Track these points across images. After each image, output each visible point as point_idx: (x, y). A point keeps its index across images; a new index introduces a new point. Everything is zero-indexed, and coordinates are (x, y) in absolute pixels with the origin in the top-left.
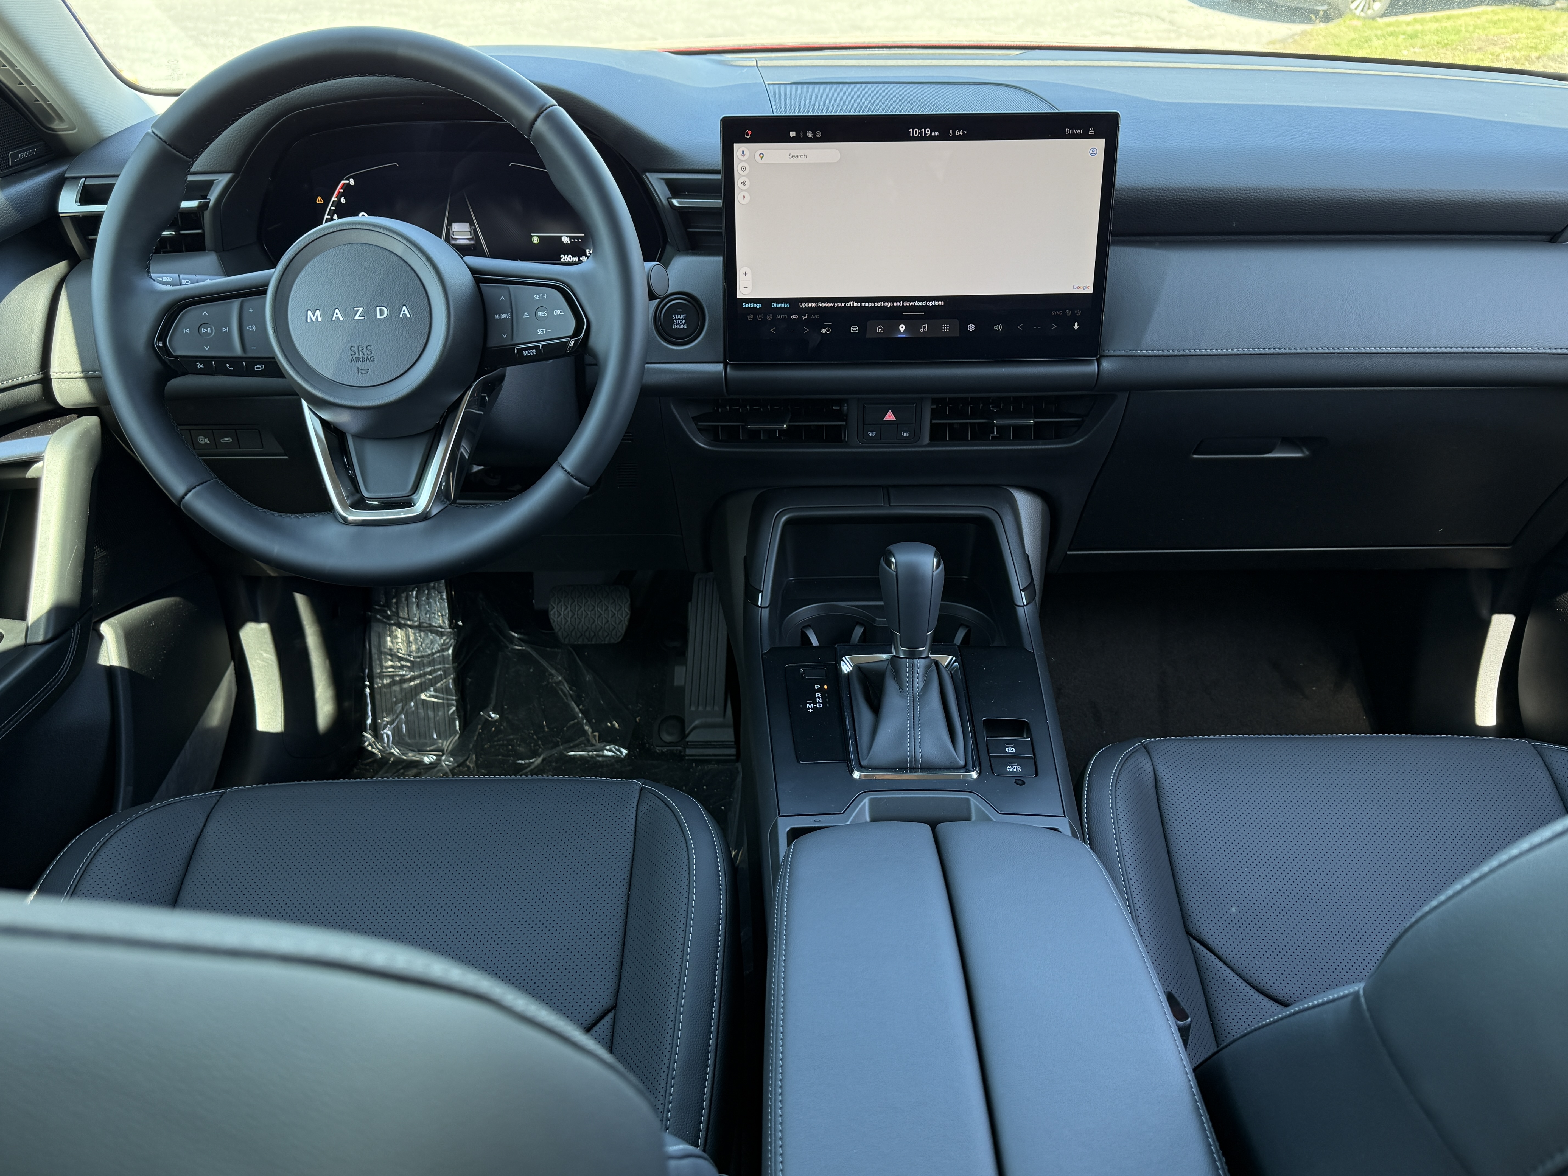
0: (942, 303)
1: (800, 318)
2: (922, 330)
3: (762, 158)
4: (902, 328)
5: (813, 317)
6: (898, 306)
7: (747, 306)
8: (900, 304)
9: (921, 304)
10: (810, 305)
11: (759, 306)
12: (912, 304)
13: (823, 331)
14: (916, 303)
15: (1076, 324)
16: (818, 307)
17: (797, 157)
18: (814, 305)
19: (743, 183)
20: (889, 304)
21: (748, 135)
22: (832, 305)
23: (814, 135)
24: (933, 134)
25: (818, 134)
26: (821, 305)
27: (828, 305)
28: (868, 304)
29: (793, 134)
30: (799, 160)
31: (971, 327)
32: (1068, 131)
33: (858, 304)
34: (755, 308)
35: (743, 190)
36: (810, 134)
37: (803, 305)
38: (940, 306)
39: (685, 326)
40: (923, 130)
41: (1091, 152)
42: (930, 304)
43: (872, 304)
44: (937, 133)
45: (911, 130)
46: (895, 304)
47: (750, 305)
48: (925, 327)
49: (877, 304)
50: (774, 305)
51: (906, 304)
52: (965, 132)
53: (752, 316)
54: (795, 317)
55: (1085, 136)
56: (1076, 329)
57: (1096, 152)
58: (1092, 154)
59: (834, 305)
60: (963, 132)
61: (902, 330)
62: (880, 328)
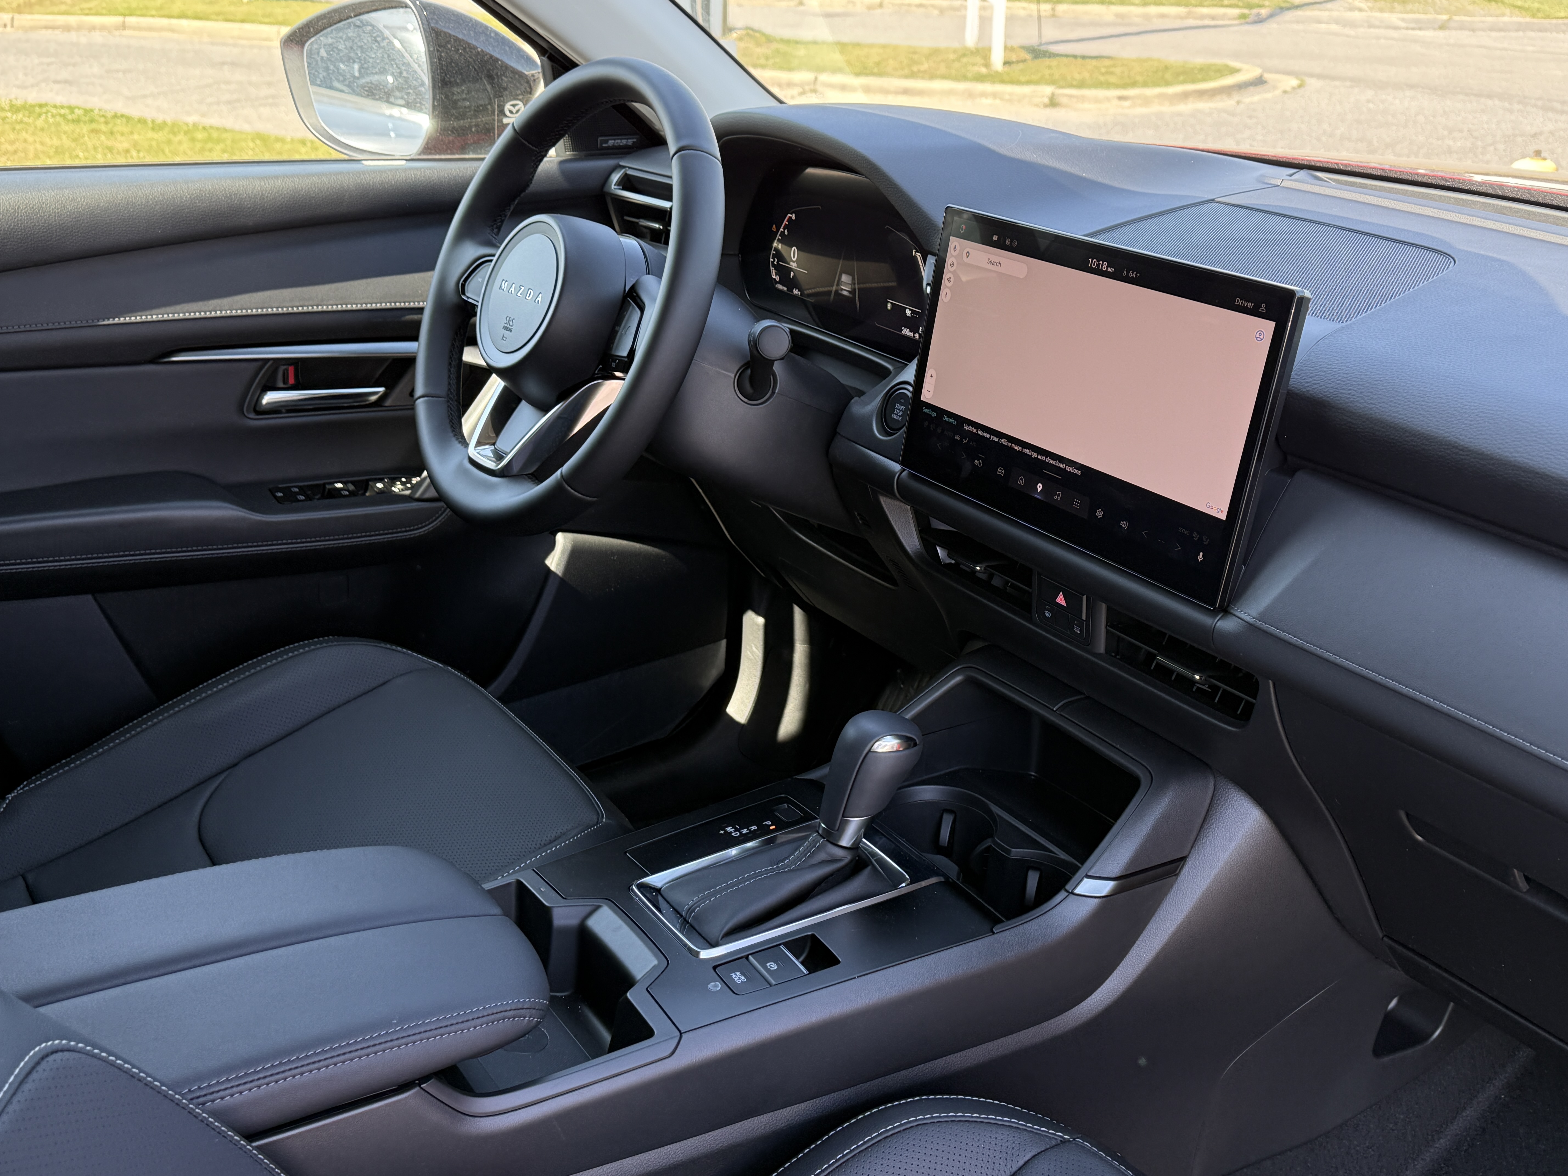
0: (1079, 473)
1: (962, 440)
2: (1056, 498)
3: (967, 257)
4: (1040, 487)
5: (971, 443)
6: (1041, 460)
7: (926, 411)
8: (1043, 458)
9: (1061, 466)
10: (971, 429)
11: (934, 414)
12: (1053, 462)
13: (976, 462)
14: (1057, 464)
15: (1201, 554)
16: (977, 434)
17: (994, 264)
18: (975, 430)
19: (949, 279)
20: (1034, 455)
21: (962, 230)
22: (988, 436)
23: (1011, 244)
24: (1109, 270)
25: (1014, 244)
26: (980, 433)
27: (985, 435)
28: (1017, 448)
29: (996, 238)
30: (994, 268)
31: (1099, 514)
32: (1239, 302)
33: (1009, 444)
34: (931, 415)
35: (947, 287)
37: (966, 427)
38: (1076, 474)
39: (900, 419)
40: (1101, 262)
41: (1258, 336)
42: (1069, 469)
43: (1020, 449)
44: (1112, 270)
45: (1090, 260)
46: (1039, 457)
47: (928, 411)
48: (1059, 495)
50: (946, 418)
51: (1048, 460)
52: (1138, 275)
53: (926, 423)
54: (958, 438)
55: (1254, 312)
56: (1200, 560)
57: (1262, 337)
58: (1256, 338)
59: (990, 437)
60: (1136, 275)
61: (1039, 489)
62: (1021, 479)
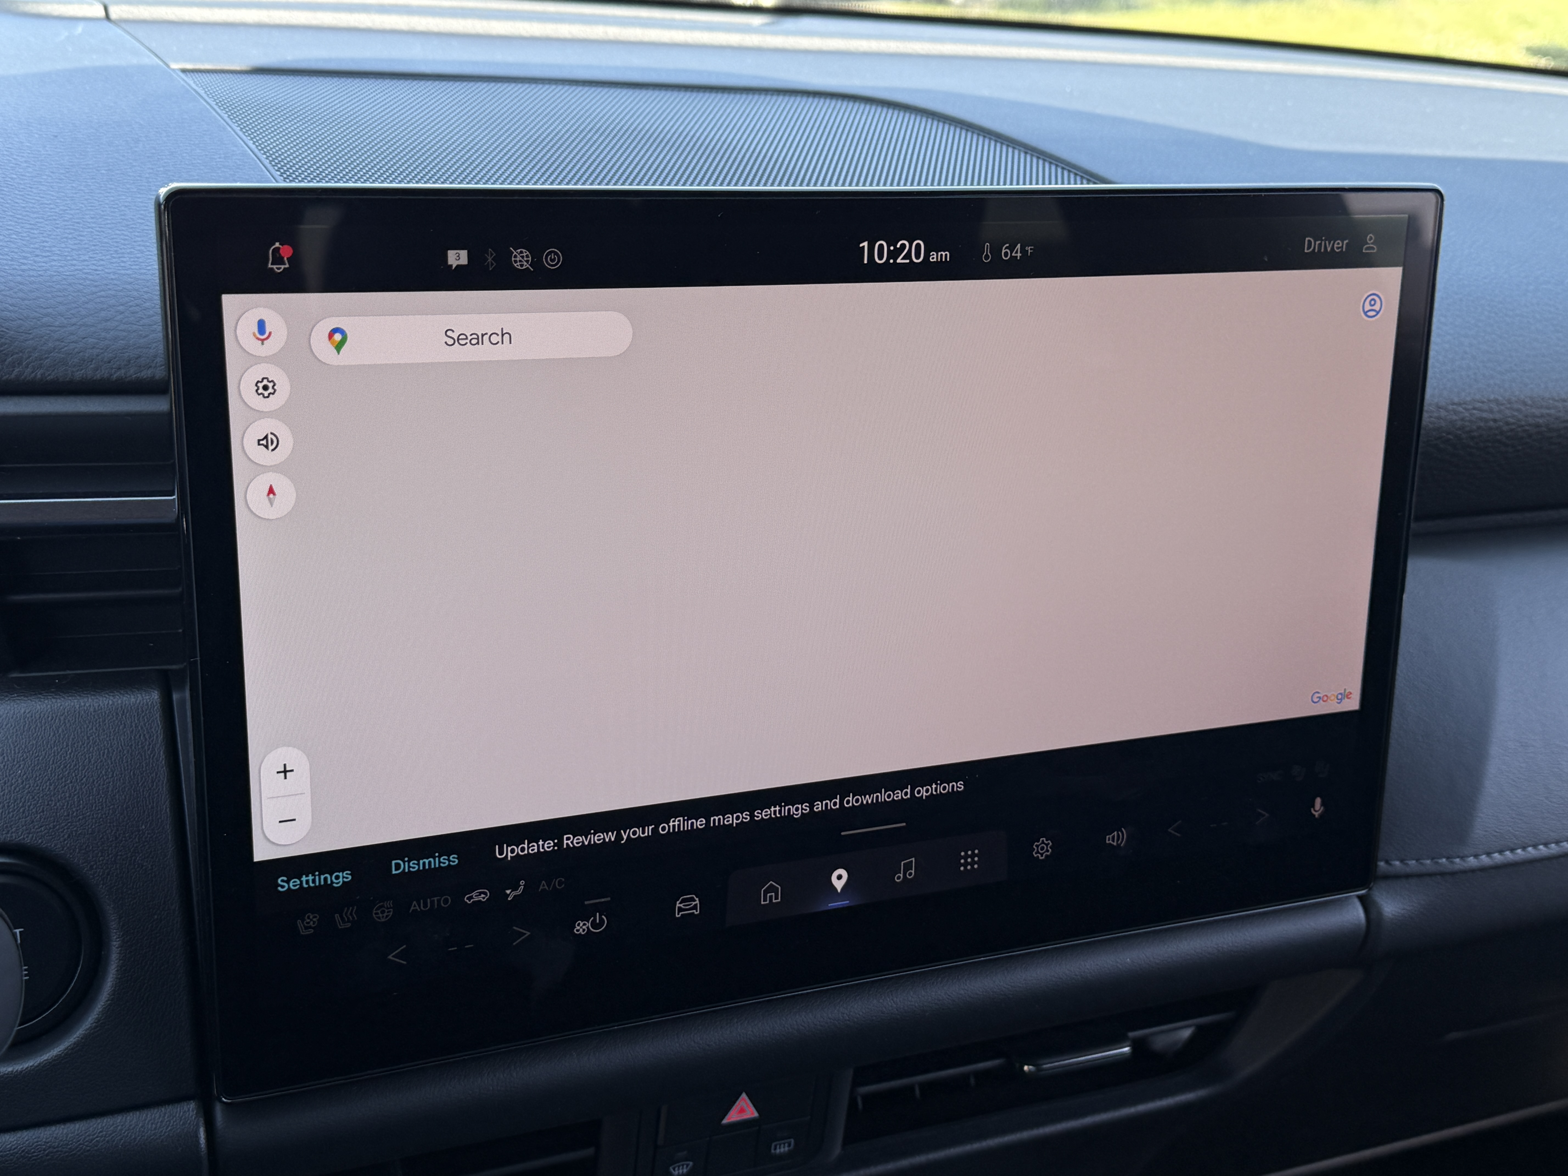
0: (960, 786)
1: (498, 896)
2: (899, 878)
3: (339, 347)
4: (839, 879)
5: (543, 886)
6: (826, 812)
7: (294, 884)
8: (833, 804)
9: (899, 795)
10: (532, 848)
11: (345, 877)
12: (868, 799)
13: (581, 928)
14: (883, 796)
15: (1318, 801)
16: (561, 852)
17: (478, 339)
18: (548, 846)
19: (267, 442)
20: (798, 810)
21: (278, 260)
22: (611, 836)
23: (536, 262)
24: (934, 257)
25: (553, 260)
26: (571, 841)
27: (596, 838)
28: (731, 820)
29: (457, 258)
30: (484, 352)
31: (1042, 849)
33: (700, 823)
34: (328, 887)
35: (265, 469)
36: (521, 259)
37: (509, 852)
38: (953, 794)
40: (903, 244)
41: (1368, 307)
42: (923, 792)
43: (745, 817)
44: (945, 255)
45: (865, 244)
46: (819, 807)
47: (307, 880)
48: (908, 867)
49: (759, 815)
50: (400, 866)
51: (851, 801)
52: (1029, 249)
53: (312, 919)
54: (480, 896)
56: (1317, 814)
57: (1377, 307)
58: (1365, 313)
59: (619, 837)
60: (1023, 250)
61: (839, 885)
62: (772, 889)
